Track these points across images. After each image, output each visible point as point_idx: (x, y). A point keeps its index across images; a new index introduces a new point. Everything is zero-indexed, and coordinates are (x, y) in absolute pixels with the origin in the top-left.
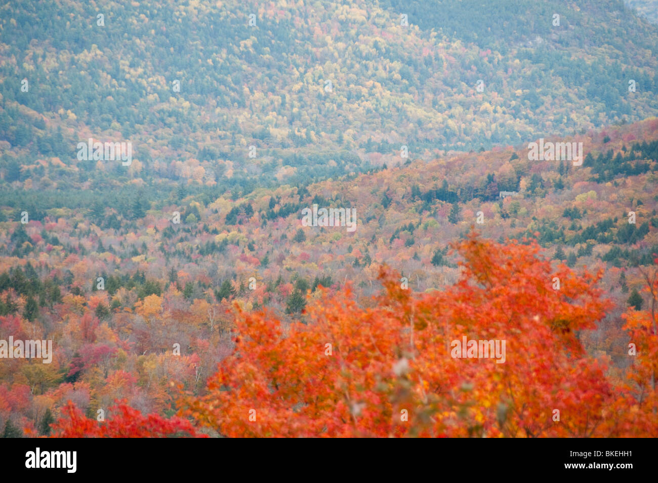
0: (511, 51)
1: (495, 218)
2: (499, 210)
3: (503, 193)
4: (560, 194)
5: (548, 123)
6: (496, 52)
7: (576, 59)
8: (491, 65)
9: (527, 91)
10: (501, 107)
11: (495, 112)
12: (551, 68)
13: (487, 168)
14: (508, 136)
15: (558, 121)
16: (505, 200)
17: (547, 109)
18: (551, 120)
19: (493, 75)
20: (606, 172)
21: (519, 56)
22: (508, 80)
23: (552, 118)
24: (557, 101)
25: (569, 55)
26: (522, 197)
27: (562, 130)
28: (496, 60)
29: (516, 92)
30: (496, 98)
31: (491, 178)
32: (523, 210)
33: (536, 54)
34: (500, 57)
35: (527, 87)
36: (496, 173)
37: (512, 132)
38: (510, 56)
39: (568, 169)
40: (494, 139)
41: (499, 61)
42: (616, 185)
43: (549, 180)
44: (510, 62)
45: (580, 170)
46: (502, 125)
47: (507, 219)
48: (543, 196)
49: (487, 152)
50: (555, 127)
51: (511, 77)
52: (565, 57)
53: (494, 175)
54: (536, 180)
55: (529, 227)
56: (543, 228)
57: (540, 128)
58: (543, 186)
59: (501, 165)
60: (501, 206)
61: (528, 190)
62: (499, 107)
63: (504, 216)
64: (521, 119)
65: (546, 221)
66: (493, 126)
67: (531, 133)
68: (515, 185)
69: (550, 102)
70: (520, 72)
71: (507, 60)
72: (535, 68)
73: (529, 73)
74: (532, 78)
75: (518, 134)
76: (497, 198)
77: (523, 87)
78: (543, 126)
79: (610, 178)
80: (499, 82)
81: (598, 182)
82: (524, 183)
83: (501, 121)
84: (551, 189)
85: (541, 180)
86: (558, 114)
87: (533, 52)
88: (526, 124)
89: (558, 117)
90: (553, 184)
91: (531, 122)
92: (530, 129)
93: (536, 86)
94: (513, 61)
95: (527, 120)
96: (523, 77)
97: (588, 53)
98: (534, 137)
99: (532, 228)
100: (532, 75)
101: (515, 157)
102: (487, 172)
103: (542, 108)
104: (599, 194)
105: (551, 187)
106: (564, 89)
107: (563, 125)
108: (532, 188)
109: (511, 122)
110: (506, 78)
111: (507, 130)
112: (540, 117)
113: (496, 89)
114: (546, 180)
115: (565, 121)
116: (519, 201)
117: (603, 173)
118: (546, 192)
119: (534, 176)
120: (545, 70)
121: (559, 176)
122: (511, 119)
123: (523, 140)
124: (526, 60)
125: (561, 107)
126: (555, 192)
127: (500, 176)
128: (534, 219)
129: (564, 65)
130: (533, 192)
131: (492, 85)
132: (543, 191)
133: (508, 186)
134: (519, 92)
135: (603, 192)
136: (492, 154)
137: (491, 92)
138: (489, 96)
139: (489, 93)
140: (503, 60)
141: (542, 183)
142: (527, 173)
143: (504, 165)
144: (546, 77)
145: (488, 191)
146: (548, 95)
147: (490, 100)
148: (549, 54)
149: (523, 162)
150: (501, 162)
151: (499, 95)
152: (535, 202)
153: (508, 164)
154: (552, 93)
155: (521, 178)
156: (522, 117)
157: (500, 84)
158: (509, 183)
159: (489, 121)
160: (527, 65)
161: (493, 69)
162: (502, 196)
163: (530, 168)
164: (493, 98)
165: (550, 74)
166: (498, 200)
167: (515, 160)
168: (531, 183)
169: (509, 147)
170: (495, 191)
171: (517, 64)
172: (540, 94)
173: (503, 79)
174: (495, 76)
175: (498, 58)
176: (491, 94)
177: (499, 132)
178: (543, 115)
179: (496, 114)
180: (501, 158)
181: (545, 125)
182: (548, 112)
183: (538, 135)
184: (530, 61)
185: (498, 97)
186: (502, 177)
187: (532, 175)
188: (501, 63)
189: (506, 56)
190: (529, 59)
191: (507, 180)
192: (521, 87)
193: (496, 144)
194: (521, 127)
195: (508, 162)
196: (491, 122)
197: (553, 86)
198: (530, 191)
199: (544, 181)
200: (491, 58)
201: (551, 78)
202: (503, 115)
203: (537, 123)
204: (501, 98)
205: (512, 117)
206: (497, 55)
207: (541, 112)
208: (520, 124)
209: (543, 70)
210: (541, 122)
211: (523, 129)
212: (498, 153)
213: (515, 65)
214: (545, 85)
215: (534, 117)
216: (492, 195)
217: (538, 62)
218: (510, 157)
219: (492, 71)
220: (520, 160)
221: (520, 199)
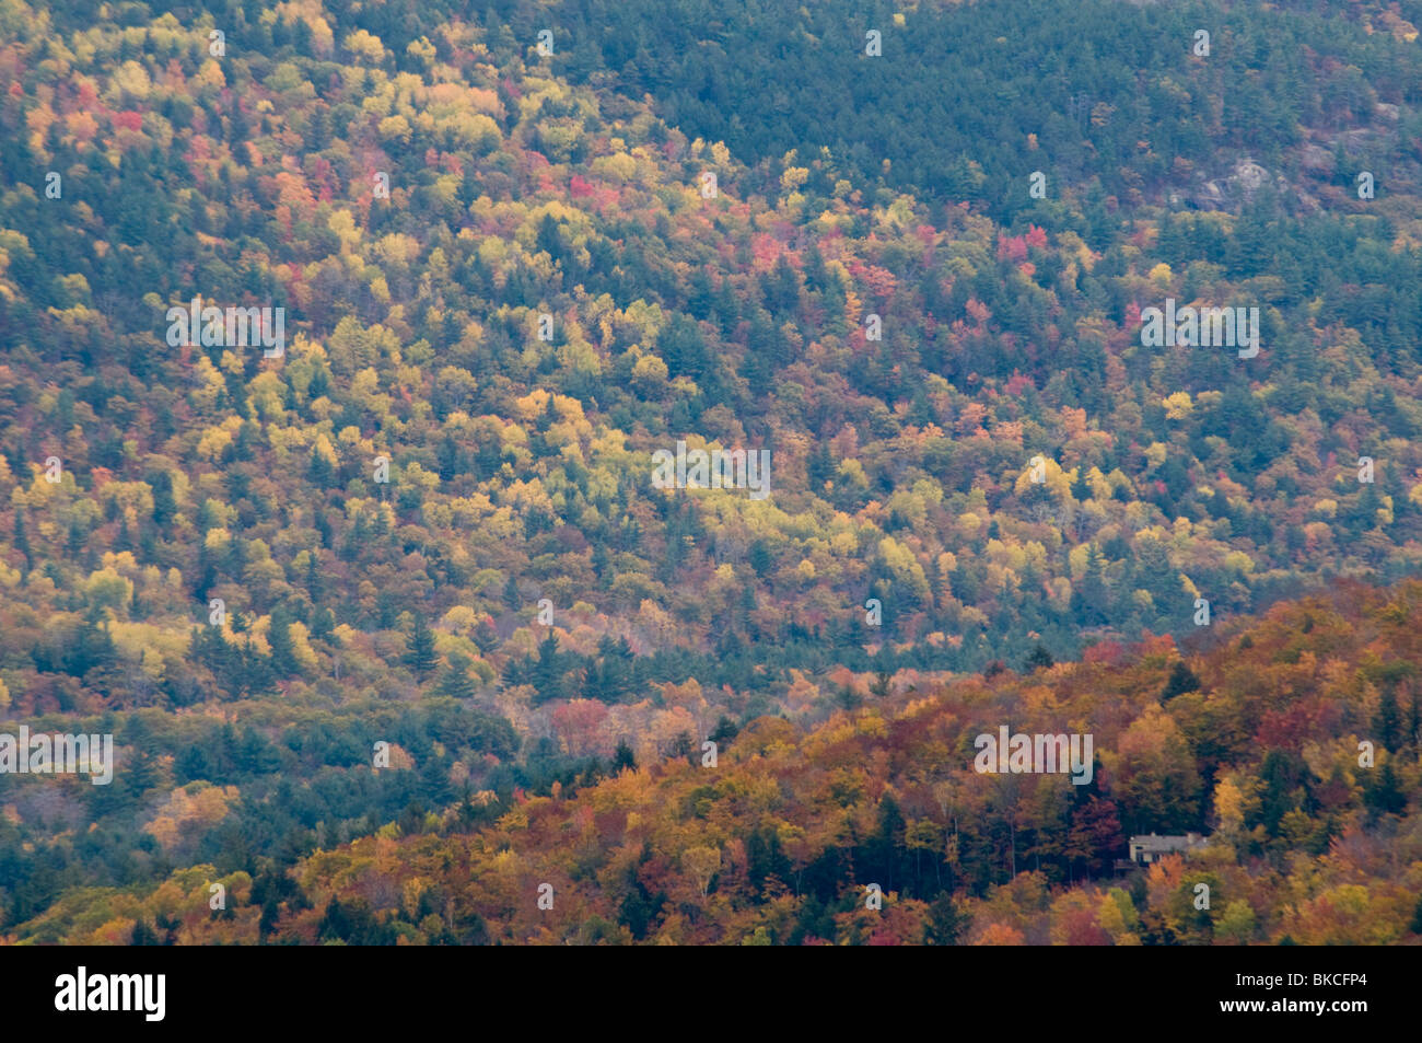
0: (1133, 230)
2: (1134, 915)
3: (1142, 845)
4: (1393, 833)
5: (1312, 529)
6: (1070, 237)
7: (1416, 245)
8: (1051, 294)
9: (1214, 395)
10: (1106, 470)
11: (1082, 492)
12: (1309, 293)
14: (1144, 596)
15: (1356, 520)
16: (1156, 872)
17: (1303, 467)
18: (1323, 517)
19: (1064, 336)
21: (1166, 249)
22: (1129, 352)
23: (1328, 505)
24: (1344, 432)
25: (1386, 233)
26: (1229, 853)
27: (1376, 556)
28: (1071, 270)
29: (1166, 403)
30: (1082, 436)
32: (1237, 912)
33: (1240, 236)
34: (1086, 255)
35: (1213, 379)
37: (1159, 576)
38: (1128, 250)
39: (1416, 723)
40: (1087, 609)
41: (1082, 276)
43: (1337, 775)
44: (1132, 278)
46: (1114, 550)
48: (1321, 847)
49: (1062, 669)
50: (1343, 546)
51: (1138, 341)
52: (1369, 243)
54: (1284, 777)
57: (1281, 549)
58: (1313, 806)
59: (1127, 720)
60: (1139, 899)
61: (1250, 823)
62: (1095, 472)
64: (1194, 519)
66: (1079, 554)
67: (1240, 576)
68: (1193, 807)
69: (1314, 438)
71: (1115, 267)
75: (1189, 585)
76: (1120, 864)
77: (1196, 380)
78: (1295, 542)
80: (1091, 364)
82: (1230, 794)
83: (1110, 531)
84: (1350, 815)
85: (1304, 776)
86: (1355, 487)
87: (1227, 230)
88: (1219, 537)
89: (1354, 500)
90: (1355, 794)
91: (1240, 529)
92: (1238, 558)
94: (1143, 272)
95: (1225, 521)
98: (1257, 590)
101: (1182, 682)
103: (1285, 466)
105: (1350, 805)
106: (1371, 378)
107: (1376, 533)
108: (1265, 814)
109: (1155, 533)
110: (1116, 347)
111: (1139, 567)
112: (1279, 504)
113: (1079, 392)
114: (1325, 775)
115: (1386, 515)
118: (1332, 830)
119: (1275, 761)
120: (1283, 303)
121: (1382, 754)
122: (1154, 521)
124: (1199, 265)
126: (1371, 824)
127: (1128, 770)
129: (1365, 277)
130: (1273, 832)
131: (1058, 379)
132: (1318, 825)
133: (1162, 809)
134: (1179, 403)
136: (1085, 674)
137: (1058, 408)
138: (1051, 426)
139: (1050, 414)
140: (1099, 269)
141: (1308, 789)
142: (1240, 748)
143: (1140, 722)
144: (1292, 330)
145: (1077, 837)
146: (1307, 410)
147: (1056, 442)
148: (1296, 233)
149: (1220, 703)
150: (1124, 706)
151: (1095, 422)
152: (1284, 875)
153: (1157, 716)
154: (1320, 399)
155: (1217, 775)
156: (1200, 507)
157: (1096, 374)
158: (1167, 799)
159: (1056, 532)
160: (1207, 286)
161: (1061, 311)
162: (1139, 857)
163: (1251, 725)
164: (1068, 437)
165: (1305, 316)
166: (1123, 873)
167: (1186, 695)
168: (1262, 794)
169: (1156, 640)
170: (1109, 838)
171: (1161, 282)
172: (1270, 404)
173: (1107, 351)
174: (1070, 342)
175: (1078, 261)
176: (1058, 418)
177: (1107, 581)
178: (1291, 495)
179: (1089, 503)
180: (1126, 692)
181: (1303, 537)
182: (1311, 480)
183: (1273, 583)
184: (1216, 267)
185: (1088, 429)
186: (1132, 771)
187: (1265, 755)
188: (1090, 281)
189: (1111, 252)
190: (1211, 260)
191: (1157, 785)
192: (1186, 382)
193: (1099, 633)
194: (1198, 552)
195: (1156, 706)
196: (1066, 540)
197: (1324, 371)
198: (1260, 829)
199: (1319, 780)
200: (1049, 263)
201: (1313, 335)
202: (1116, 504)
203: (1268, 533)
204: (1103, 435)
205: (1157, 512)
206: (1073, 249)
207: (1281, 483)
208: (1194, 541)
209: (1277, 303)
210: (1283, 528)
211: (1210, 563)
212: (1109, 669)
213: (1154, 288)
214: (1291, 368)
215: (1249, 508)
216: (1096, 855)
217: (1250, 270)
218: (1163, 686)
219: (1055, 320)
220: (1206, 693)
221: (1221, 863)
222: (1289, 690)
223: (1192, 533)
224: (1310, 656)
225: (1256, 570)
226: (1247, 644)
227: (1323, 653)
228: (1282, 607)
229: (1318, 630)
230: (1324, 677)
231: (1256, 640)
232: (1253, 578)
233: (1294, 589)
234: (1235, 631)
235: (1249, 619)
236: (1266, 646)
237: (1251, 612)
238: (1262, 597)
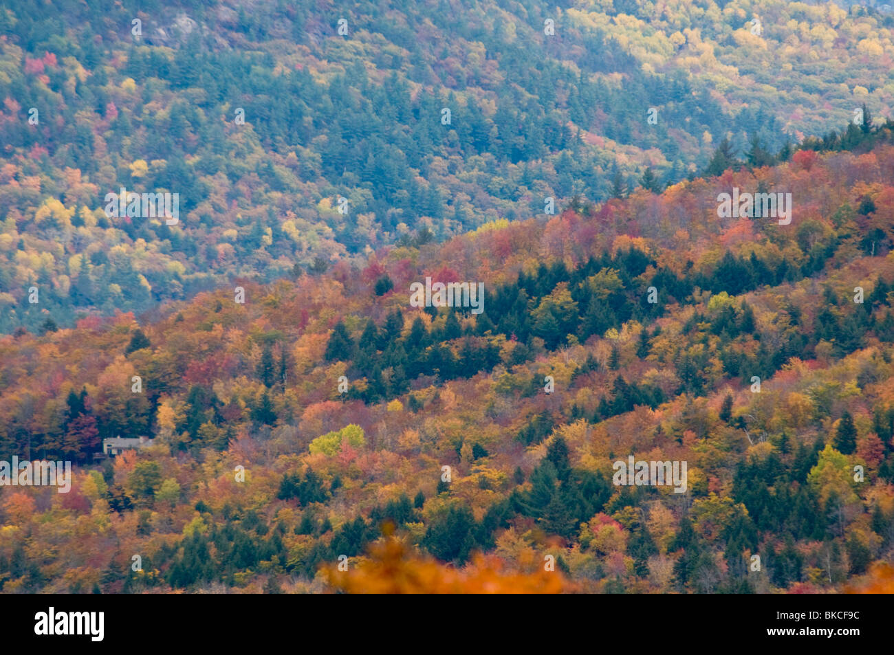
0: (111, 57)
1: (94, 512)
2: (105, 488)
3: (112, 443)
4: (267, 437)
5: (222, 248)
6: (71, 60)
7: (288, 71)
8: (59, 96)
9: (161, 163)
10: (93, 208)
11: (78, 221)
12: (221, 99)
13: (66, 375)
14: (116, 288)
15: (249, 243)
16: (119, 461)
17: (217, 209)
18: (229, 240)
19: (67, 122)
20: (386, 373)
21: (132, 70)
22: (108, 134)
23: (232, 233)
24: (242, 187)
25: (269, 63)
26: (166, 449)
27: (261, 265)
28: (72, 81)
29: (132, 166)
30: (78, 186)
31: (77, 404)
32: (170, 486)
33: (178, 63)
34: (82, 72)
35: (162, 152)
36: (90, 388)
37: (126, 276)
38: (109, 69)
39: (284, 369)
40: (79, 296)
41: (79, 84)
42: (415, 405)
43: (234, 401)
44: (110, 87)
45: (316, 371)
46: (98, 258)
47: (127, 514)
48: (223, 446)
49: (63, 333)
50: (241, 258)
51: (114, 127)
52: (259, 69)
53: (84, 393)
54: (201, 402)
55: (188, 531)
56: (225, 531)
57: (202, 259)
58: (219, 420)
59: (103, 366)
60: (108, 477)
61: (179, 430)
62: (86, 211)
63: (119, 505)
64: (148, 239)
65: (235, 512)
66: (75, 261)
67: (176, 277)
68: (143, 420)
69: (223, 191)
70: (138, 111)
71: (100, 80)
72: (178, 99)
73: (162, 114)
74: (173, 126)
75: (144, 282)
76: (97, 455)
77: (150, 152)
78: (211, 256)
79: (398, 390)
80: (83, 140)
81: (367, 403)
82: (167, 412)
83: (95, 246)
84: (242, 426)
85: (214, 402)
86: (249, 221)
87: (171, 58)
88: (164, 252)
89: (248, 229)
90: (245, 413)
91: (177, 246)
92: (176, 265)
93: (184, 148)
94: (117, 84)
95: (167, 241)
96: (148, 126)
97: (317, 56)
98: (187, 285)
99: (196, 533)
100: (173, 117)
101: (139, 342)
102: (67, 386)
103: (205, 207)
104: (370, 432)
105: (241, 420)
106: (259, 153)
107: (261, 250)
108: (189, 425)
109: (122, 248)
110: (100, 131)
111: (113, 270)
112: (201, 232)
113: (76, 158)
114: (227, 401)
115: (268, 239)
116: (156, 462)
117: (377, 375)
118: (230, 435)
119: (196, 391)
120: (205, 105)
121: (263, 388)
122: (123, 241)
123: (157, 296)
124: (153, 80)
125: (256, 202)
126: (254, 432)
127: (104, 397)
128: (200, 508)
129: (256, 91)
130: (194, 436)
131: (63, 149)
132: (222, 432)
133: (124, 422)
134: (139, 167)
135: (382, 427)
136: (78, 337)
137: (63, 168)
138: (57, 179)
139: (57, 172)
140: (90, 81)
141: (216, 409)
142: (175, 384)
143: (112, 367)
144: (211, 122)
145: (70, 439)
146: (219, 173)
147: (61, 190)
148: (213, 62)
149: (162, 355)
150: (102, 357)
151: (86, 178)
152: (200, 463)
153: (122, 363)
154: (228, 166)
155: (159, 401)
156: (152, 233)
157: (87, 147)
158: (128, 415)
159: (61, 247)
160: (157, 93)
161: (65, 107)
162: (109, 451)
163: (181, 369)
164: (69, 187)
165: (218, 114)
166: (98, 461)
167: (141, 350)
168: (187, 412)
169: (123, 316)
170: (90, 439)
171: (129, 90)
172: (197, 169)
173: (94, 133)
174: (71, 126)
175: (76, 75)
176: (62, 175)
177: (92, 278)
178: (209, 226)
179: (82, 229)
180: (104, 348)
181: (216, 253)
182: (221, 217)
183: (197, 281)
184: (163, 82)
185: (82, 182)
186: (106, 398)
187: (190, 389)
188: (84, 89)
189: (98, 70)
190: (160, 77)
191: (122, 407)
192: (144, 154)
193: (86, 311)
194: (150, 260)
195: (122, 357)
196: (67, 252)
197: (231, 148)
198: (186, 434)
199: (223, 404)
200: (57, 76)
201: (224, 126)
202: (99, 230)
203: (194, 250)
204: (92, 186)
205: (125, 235)
206: (73, 68)
207: (203, 219)
208: (147, 254)
209: (201, 105)
210: (203, 247)
211: (157, 267)
212: (94, 333)
213: (125, 94)
214: (210, 146)
215: (182, 234)
216: (82, 450)
217: (185, 85)
218: (127, 344)
219: (61, 112)
220: (154, 349)
221: (161, 455)
222: (205, 347)
223: (147, 249)
224: (219, 327)
225: (186, 273)
226: (180, 319)
227: (227, 324)
228: (202, 296)
229: (224, 310)
230: (228, 340)
231: (186, 317)
232: (184, 277)
233: (210, 285)
234: (172, 311)
235: (182, 303)
236: (192, 320)
237: (183, 299)
238: (190, 289)
